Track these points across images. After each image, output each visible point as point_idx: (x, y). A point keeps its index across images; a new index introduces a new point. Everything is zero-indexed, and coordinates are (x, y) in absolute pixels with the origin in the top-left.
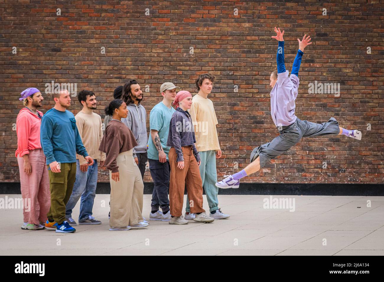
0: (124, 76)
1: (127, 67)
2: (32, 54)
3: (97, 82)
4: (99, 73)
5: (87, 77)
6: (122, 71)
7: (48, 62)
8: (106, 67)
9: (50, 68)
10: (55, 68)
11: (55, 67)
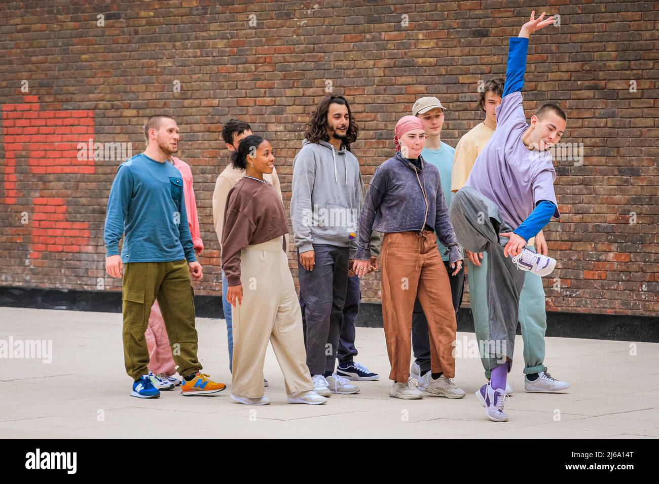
0: (603, 83)
1: (608, 63)
2: (440, 44)
3: (553, 97)
4: (557, 79)
5: (534, 87)
6: (598, 74)
7: (467, 60)
8: (569, 65)
9: (471, 72)
10: (479, 72)
11: (480, 69)
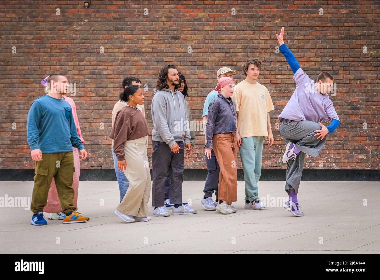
0: (235, 63)
1: (238, 54)
2: (154, 42)
3: (211, 69)
4: (213, 60)
5: (202, 64)
6: (233, 58)
7: (168, 50)
8: (219, 54)
9: (170, 56)
10: (174, 56)
11: (175, 54)
